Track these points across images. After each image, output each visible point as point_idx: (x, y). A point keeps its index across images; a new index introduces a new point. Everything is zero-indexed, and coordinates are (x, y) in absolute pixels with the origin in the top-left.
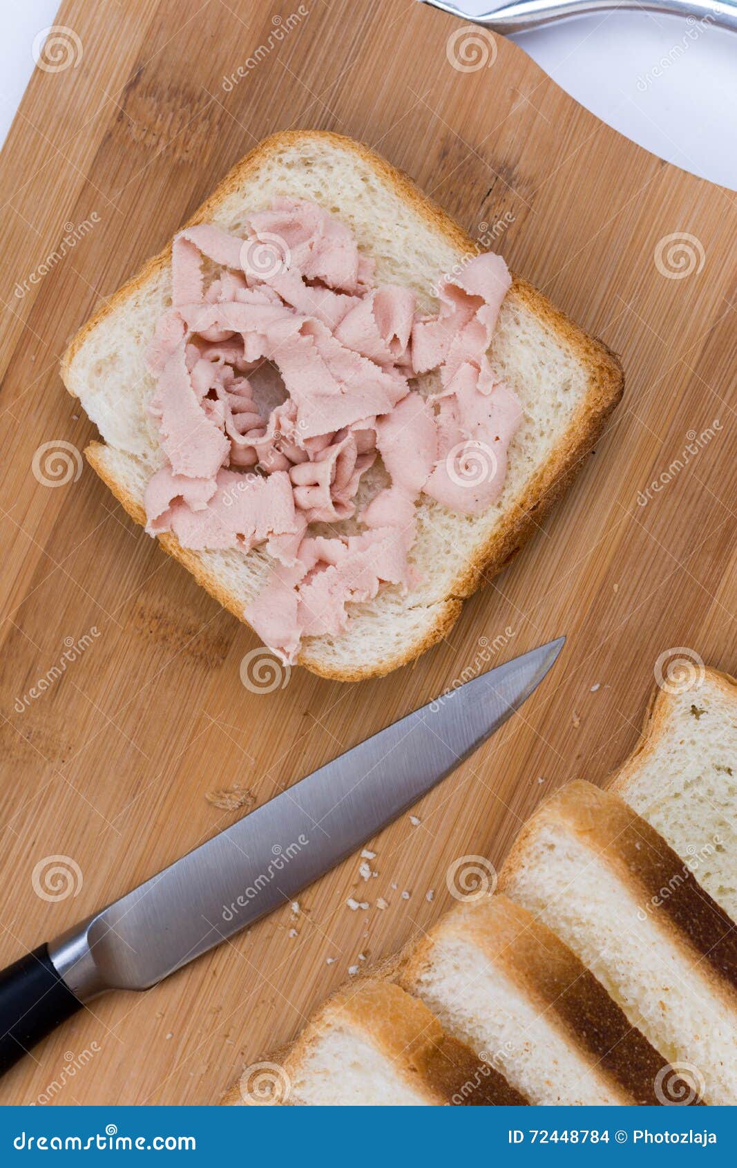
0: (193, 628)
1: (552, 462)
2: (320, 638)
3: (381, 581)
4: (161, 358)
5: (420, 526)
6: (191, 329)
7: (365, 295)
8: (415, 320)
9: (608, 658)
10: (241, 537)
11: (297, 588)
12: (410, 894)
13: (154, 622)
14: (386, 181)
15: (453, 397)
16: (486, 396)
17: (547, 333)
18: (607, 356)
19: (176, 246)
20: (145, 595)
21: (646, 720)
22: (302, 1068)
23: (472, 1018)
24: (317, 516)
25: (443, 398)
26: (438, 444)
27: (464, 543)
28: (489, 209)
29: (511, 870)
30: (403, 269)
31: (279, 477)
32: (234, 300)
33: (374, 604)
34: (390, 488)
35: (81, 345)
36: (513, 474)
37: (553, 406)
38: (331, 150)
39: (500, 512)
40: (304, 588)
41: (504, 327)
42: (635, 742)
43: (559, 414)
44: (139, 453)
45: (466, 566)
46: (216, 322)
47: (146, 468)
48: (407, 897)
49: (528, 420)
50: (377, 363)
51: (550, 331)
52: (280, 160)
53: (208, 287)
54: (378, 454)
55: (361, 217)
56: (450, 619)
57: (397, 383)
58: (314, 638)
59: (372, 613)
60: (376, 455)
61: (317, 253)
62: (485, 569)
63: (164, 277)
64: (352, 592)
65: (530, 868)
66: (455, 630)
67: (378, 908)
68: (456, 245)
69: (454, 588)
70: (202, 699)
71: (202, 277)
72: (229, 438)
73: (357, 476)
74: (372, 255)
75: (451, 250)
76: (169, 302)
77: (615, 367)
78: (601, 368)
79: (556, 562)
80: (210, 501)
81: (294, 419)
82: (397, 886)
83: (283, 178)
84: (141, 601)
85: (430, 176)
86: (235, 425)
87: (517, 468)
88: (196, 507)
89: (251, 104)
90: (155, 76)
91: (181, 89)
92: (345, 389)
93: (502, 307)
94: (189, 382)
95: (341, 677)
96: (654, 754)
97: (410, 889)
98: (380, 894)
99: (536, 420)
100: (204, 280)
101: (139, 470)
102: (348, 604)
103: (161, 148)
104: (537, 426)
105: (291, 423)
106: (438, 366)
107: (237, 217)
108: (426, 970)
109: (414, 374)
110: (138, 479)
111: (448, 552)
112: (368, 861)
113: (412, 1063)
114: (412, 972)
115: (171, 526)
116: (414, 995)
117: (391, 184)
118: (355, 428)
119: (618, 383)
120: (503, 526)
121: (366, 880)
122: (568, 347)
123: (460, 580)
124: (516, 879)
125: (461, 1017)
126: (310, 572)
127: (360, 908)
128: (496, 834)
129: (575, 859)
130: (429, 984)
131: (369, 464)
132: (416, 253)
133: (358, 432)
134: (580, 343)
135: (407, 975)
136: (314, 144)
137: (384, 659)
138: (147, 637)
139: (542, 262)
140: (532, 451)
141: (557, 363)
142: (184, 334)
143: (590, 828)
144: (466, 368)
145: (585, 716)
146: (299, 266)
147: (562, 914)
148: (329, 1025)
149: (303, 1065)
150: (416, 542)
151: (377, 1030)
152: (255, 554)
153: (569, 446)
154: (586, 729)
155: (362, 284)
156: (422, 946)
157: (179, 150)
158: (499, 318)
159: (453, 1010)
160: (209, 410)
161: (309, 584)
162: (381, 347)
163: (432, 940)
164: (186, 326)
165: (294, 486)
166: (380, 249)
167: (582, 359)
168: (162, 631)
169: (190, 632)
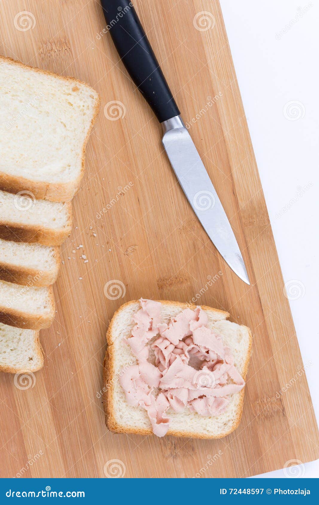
0: (171, 286)
1: (112, 396)
2: (137, 310)
3: (132, 336)
4: (227, 350)
5: (133, 355)
6: (225, 364)
7: (187, 403)
8: (170, 406)
9: (62, 355)
10: (175, 321)
11: (152, 319)
12: (68, 259)
13: (182, 280)
14: (202, 434)
15: (148, 393)
16: (140, 400)
17: (136, 426)
18: (117, 432)
19: (243, 380)
20: (189, 286)
21: (42, 347)
22: (66, 208)
23: (34, 251)
24: (160, 340)
25: (150, 391)
26: (143, 379)
27: (119, 360)
28: (172, 444)
29: (50, 293)
30: (182, 415)
31: (176, 343)
32: (219, 379)
33: (130, 328)
34: (147, 359)
35: (249, 339)
36: (119, 386)
37: (121, 410)
38: (221, 432)
39: (115, 374)
40: (151, 320)
41: (147, 420)
42: (40, 341)
43: (118, 409)
44: (216, 323)
45: (114, 355)
46: (219, 370)
47: (211, 320)
48: (69, 258)
49: (125, 402)
50: (172, 389)
51: (135, 427)
52: (232, 420)
53: (228, 376)
54: (156, 366)
55: (202, 420)
56: (109, 338)
57: (163, 387)
58: (139, 309)
59: (129, 325)
60: (156, 365)
61: (207, 404)
62: (109, 357)
63: (240, 371)
64: (138, 328)
65: (46, 298)
66: (106, 337)
67: (74, 250)
68: (174, 431)
69: (113, 347)
70: (156, 270)
71: (231, 378)
72: (195, 345)
73: (157, 357)
74: (193, 413)
75: (174, 429)
76: (235, 365)
77: (113, 431)
78: (116, 428)
79: (92, 369)
80: (189, 325)
81: (183, 360)
82: (73, 259)
83: (229, 416)
84: (189, 283)
85: (193, 441)
86: (196, 349)
87: (119, 388)
88: (192, 321)
89: (250, 427)
90: (279, 417)
91: (270, 418)
92: (176, 377)
93: (151, 424)
94: (215, 352)
95: (125, 305)
96: (34, 341)
97: (70, 260)
98: (76, 253)
99: (123, 403)
100: (230, 377)
101: (213, 319)
102: (137, 324)
103: (265, 400)
104: (121, 402)
105: (183, 359)
106: (157, 398)
107: (233, 399)
108: (54, 255)
109: (161, 392)
110: (211, 316)
111: (121, 354)
112: (85, 260)
113: (41, 232)
114: (57, 252)
115: (195, 312)
116: (52, 246)
117: (201, 434)
118: (166, 370)
119: (109, 427)
120: (112, 371)
121: (82, 255)
122: (128, 427)
123: (113, 350)
124: (47, 292)
125: (37, 249)
126: (152, 325)
127: (79, 246)
128: (58, 290)
129: (37, 309)
130: (50, 251)
131: (156, 361)
132: (182, 422)
133: (165, 369)
134: (126, 430)
135: (57, 249)
136: (227, 430)
137: (118, 317)
138: (181, 276)
139: (149, 440)
140: (118, 395)
141: (128, 421)
142: (225, 360)
143: (39, 320)
144: (149, 403)
145: (57, 336)
146: (209, 398)
147: (30, 292)
148: (68, 226)
149: (67, 209)
150: (131, 351)
151: (56, 234)
152: (169, 319)
153: (110, 403)
154: (54, 333)
155: (190, 405)
156: (59, 261)
157: (260, 402)
158: (150, 421)
159: (40, 249)
160: (205, 348)
161: (150, 322)
162: (174, 393)
163: (58, 264)
164: (227, 363)
165: (171, 343)
166: (192, 416)
167: (122, 427)
168: (178, 279)
169: (171, 285)
